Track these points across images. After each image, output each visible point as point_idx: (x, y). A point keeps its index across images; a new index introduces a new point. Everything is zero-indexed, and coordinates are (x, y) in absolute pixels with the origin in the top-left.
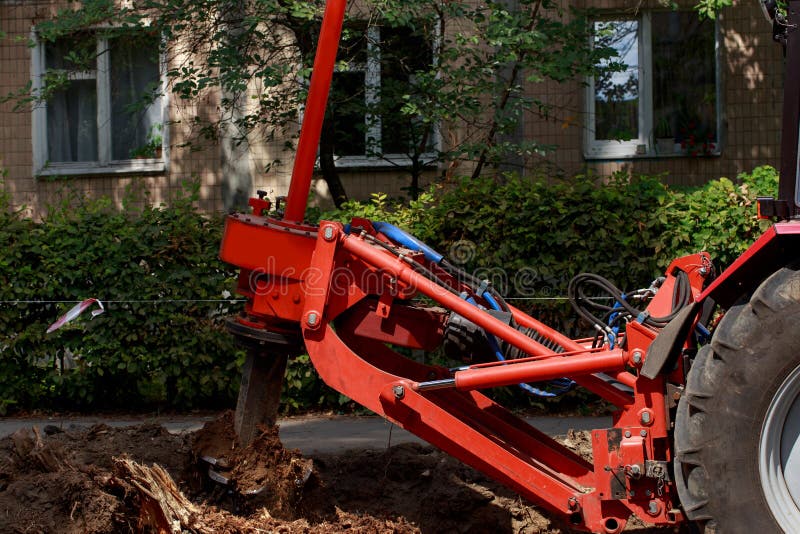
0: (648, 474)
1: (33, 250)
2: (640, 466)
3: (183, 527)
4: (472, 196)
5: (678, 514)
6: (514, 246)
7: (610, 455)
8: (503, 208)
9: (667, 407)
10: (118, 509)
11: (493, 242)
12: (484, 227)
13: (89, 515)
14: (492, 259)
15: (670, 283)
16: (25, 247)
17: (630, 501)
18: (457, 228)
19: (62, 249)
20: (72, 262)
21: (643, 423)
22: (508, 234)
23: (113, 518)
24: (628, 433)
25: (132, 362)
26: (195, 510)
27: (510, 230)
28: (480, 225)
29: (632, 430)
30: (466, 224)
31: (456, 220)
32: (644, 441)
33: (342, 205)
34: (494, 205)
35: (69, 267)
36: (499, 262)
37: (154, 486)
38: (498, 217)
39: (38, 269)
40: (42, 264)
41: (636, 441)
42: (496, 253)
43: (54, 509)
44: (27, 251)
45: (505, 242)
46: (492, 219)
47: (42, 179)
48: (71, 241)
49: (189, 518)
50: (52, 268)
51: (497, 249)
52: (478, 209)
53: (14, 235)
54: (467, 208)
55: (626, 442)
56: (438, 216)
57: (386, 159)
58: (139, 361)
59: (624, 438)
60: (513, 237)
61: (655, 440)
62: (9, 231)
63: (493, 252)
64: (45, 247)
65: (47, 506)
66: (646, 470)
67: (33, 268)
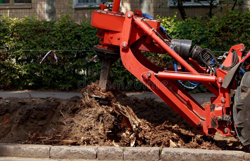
0: (224, 119)
1: (78, 34)
2: (221, 117)
3: (136, 127)
4: (232, 17)
5: (234, 133)
6: (247, 35)
7: (211, 113)
8: (243, 21)
9: (230, 97)
10: (115, 120)
11: (239, 33)
12: (236, 28)
13: (106, 122)
14: (239, 39)
15: (231, 55)
16: (76, 33)
17: (218, 129)
18: (226, 28)
19: (88, 34)
20: (92, 38)
21: (222, 102)
22: (244, 30)
23: (113, 123)
24: (217, 106)
25: (112, 73)
26: (140, 122)
27: (245, 29)
28: (235, 27)
29: (218, 105)
30: (229, 26)
31: (226, 25)
32: (222, 108)
33: (186, 20)
34: (240, 20)
35: (91, 40)
36: (241, 40)
37: (127, 113)
38: (241, 25)
39: (80, 41)
40: (81, 39)
41: (220, 108)
42: (240, 37)
43: (94, 120)
44: (76, 34)
45: (243, 33)
46: (239, 25)
47: (76, 9)
48: (91, 31)
49: (138, 124)
50: (85, 40)
51: (241, 36)
52: (234, 22)
53: (72, 29)
54: (230, 21)
55: (217, 109)
56: (220, 24)
57: (200, 3)
58: (115, 73)
59: (216, 107)
60: (246, 32)
61: (226, 108)
62: (70, 27)
63: (239, 37)
64: (83, 33)
65: (92, 119)
66: (223, 118)
67: (79, 40)
